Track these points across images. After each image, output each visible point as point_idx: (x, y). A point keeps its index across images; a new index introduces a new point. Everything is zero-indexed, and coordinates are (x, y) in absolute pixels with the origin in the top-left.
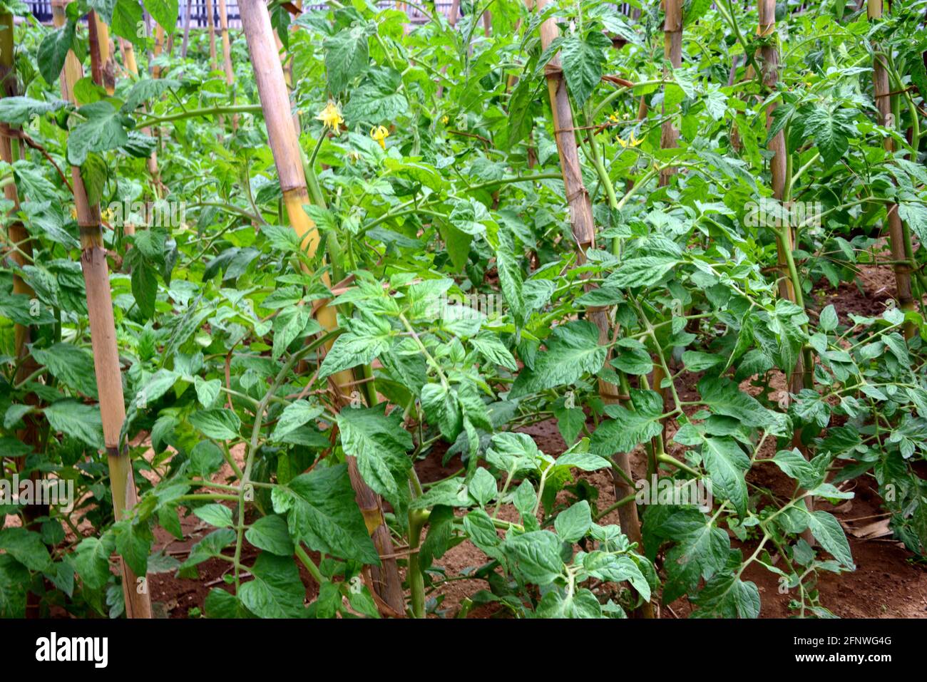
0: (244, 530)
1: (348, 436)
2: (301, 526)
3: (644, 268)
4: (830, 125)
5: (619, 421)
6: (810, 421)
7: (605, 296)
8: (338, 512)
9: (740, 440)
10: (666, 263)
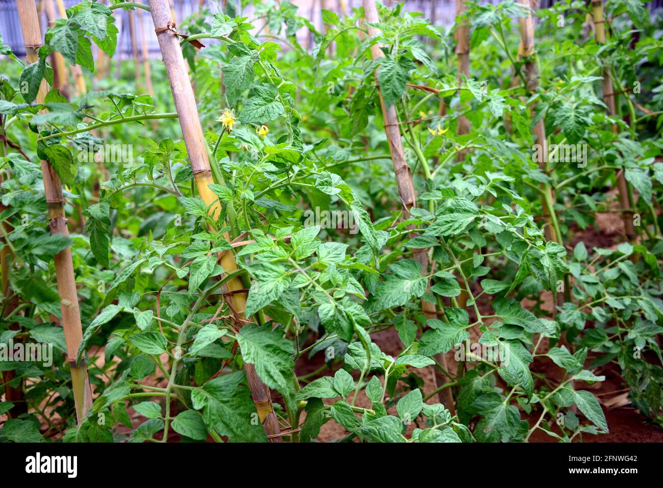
0: (171, 421)
1: (246, 349)
2: (213, 417)
3: (452, 221)
4: (573, 117)
5: (438, 331)
6: (571, 325)
7: (425, 241)
8: (239, 406)
9: (524, 341)
10: (467, 217)
